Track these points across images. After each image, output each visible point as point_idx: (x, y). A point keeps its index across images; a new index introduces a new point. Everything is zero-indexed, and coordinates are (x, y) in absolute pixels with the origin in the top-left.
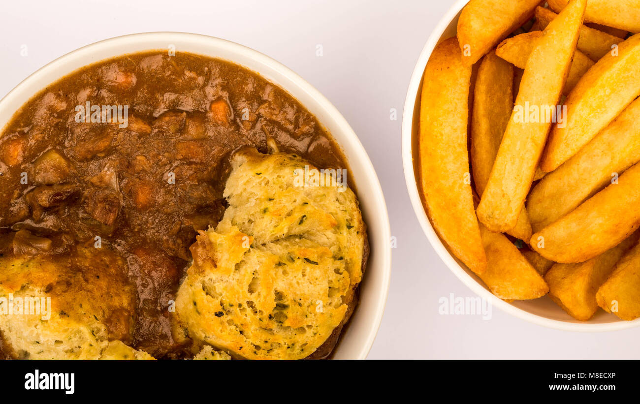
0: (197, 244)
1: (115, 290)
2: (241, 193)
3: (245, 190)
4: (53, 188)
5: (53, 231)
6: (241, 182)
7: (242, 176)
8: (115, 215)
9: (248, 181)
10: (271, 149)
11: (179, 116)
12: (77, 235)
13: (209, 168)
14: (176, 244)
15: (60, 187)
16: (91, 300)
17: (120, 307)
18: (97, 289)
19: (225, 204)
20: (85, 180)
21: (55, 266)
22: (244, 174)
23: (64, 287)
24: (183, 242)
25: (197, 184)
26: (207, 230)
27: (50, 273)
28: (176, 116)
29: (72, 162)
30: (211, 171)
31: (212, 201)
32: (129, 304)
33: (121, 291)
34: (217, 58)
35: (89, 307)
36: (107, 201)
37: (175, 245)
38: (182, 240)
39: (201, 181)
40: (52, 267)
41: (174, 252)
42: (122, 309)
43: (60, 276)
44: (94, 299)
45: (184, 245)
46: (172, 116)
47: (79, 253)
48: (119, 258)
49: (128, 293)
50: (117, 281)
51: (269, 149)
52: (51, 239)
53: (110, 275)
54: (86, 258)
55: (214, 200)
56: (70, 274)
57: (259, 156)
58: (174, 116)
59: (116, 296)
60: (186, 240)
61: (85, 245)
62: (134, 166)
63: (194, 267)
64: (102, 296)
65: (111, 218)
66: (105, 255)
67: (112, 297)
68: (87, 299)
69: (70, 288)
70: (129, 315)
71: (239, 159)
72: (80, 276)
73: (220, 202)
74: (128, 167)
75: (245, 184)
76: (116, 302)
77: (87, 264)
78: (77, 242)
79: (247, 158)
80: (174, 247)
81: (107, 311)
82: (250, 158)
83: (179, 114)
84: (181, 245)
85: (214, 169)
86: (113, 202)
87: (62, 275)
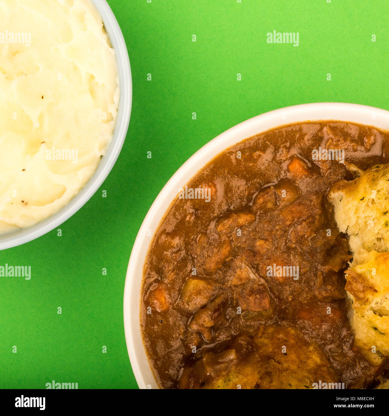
0: (349, 282)
1: (304, 356)
2: (357, 221)
3: (358, 217)
4: (208, 308)
5: (228, 341)
6: (352, 214)
7: (349, 208)
8: (268, 298)
9: (356, 210)
10: (355, 172)
11: (269, 192)
12: (248, 332)
13: (317, 217)
14: (328, 291)
15: (213, 304)
16: (294, 375)
17: (317, 366)
18: (291, 364)
19: (345, 236)
20: (228, 286)
21: (250, 367)
22: (350, 206)
23: (268, 379)
24: (332, 286)
25: (315, 235)
26: (349, 267)
27: (250, 375)
28: (267, 193)
29: (210, 279)
30: (319, 218)
31: (334, 241)
32: (321, 359)
33: (308, 353)
34: (270, 129)
35: (296, 382)
36: (255, 291)
37: (328, 293)
38: (331, 285)
39: (317, 231)
40: (248, 370)
41: (330, 299)
42: (319, 367)
43: (259, 372)
44: (296, 373)
45: (334, 288)
46: (264, 196)
47: (259, 344)
48: (290, 329)
49: (315, 351)
50: (301, 347)
51: (353, 174)
52: (233, 349)
53: (293, 347)
54: (266, 345)
55: (335, 239)
56: (265, 366)
57: (351, 184)
58: (266, 194)
59: (308, 360)
60: (334, 283)
61: (260, 335)
62: (259, 252)
63: (356, 301)
64: (299, 367)
65: (266, 302)
66: (279, 333)
67: (305, 362)
68: (290, 377)
69: (272, 376)
70: (328, 368)
71: (335, 195)
72: (273, 362)
73: (339, 237)
74: (254, 256)
75: (356, 213)
76: (311, 364)
77: (271, 350)
78: (252, 337)
79: (343, 191)
80: (328, 295)
81: (311, 376)
82: (345, 190)
83: (268, 190)
84: (333, 289)
85: (320, 215)
86: (259, 290)
87: (261, 370)
